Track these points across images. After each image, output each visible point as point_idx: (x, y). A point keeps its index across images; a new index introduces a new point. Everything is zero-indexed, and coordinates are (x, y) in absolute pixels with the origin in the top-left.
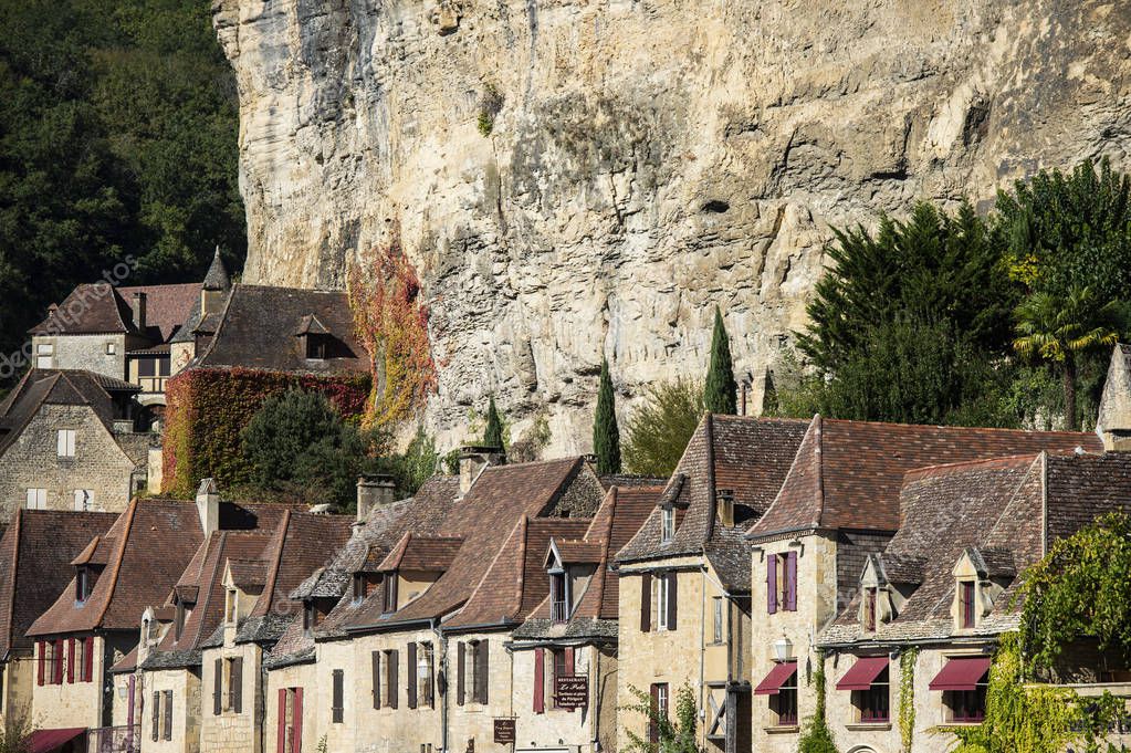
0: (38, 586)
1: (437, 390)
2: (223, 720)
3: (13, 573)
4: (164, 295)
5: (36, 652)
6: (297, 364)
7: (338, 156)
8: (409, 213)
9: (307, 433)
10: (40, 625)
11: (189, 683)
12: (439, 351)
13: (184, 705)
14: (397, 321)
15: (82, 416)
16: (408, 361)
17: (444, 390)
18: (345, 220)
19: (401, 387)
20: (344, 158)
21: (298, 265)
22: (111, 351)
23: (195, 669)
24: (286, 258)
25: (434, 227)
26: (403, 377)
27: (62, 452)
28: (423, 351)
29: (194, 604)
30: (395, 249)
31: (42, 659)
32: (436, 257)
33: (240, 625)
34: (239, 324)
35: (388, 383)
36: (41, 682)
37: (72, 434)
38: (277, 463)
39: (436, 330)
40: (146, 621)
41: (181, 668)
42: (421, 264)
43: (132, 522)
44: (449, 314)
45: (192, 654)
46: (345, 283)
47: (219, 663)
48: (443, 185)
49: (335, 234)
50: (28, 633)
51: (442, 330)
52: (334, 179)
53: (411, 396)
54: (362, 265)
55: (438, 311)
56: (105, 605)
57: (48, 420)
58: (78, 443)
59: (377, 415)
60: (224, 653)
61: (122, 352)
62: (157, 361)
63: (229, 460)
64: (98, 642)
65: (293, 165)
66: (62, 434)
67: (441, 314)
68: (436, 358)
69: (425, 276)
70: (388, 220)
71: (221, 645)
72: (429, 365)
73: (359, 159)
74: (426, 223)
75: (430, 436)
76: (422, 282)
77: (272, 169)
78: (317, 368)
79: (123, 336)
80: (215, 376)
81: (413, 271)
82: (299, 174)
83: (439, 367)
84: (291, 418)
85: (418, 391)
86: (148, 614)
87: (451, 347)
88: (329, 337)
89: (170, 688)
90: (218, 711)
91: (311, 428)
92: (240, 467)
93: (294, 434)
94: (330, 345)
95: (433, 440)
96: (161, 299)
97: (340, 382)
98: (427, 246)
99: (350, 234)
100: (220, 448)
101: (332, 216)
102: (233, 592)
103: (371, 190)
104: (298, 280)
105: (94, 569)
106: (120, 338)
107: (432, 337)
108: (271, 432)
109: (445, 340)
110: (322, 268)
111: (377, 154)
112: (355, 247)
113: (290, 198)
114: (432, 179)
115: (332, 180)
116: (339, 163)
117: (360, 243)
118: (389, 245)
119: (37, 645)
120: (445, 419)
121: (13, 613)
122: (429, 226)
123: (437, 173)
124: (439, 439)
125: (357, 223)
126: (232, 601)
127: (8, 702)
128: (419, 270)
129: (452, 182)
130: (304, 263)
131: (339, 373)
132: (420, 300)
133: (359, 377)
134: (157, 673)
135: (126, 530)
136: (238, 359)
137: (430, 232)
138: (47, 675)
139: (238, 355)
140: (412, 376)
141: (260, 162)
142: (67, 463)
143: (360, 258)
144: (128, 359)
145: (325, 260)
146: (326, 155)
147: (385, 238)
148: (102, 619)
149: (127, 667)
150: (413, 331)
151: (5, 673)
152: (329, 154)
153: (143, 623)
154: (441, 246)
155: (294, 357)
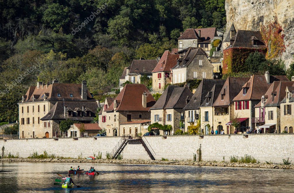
0: (233, 91)
1: (285, 51)
2: (286, 116)
3: (229, 89)
4: (203, 30)
5: (235, 104)
6: (252, 46)
7: (258, 3)
8: (280, 15)
9: (260, 61)
10: (235, 99)
11: (277, 109)
12: (286, 43)
13: (276, 113)
14: (275, 37)
15: (203, 57)
16: (277, 45)
17: (287, 51)
18: (259, 16)
19: (275, 51)
20: (259, 3)
21: (245, 25)
22: (194, 42)
23: (279, 107)
24: (242, 23)
25: (287, 18)
26: (276, 49)
27: (200, 64)
28: (282, 43)
29: (276, 95)
30: (276, 22)
31: (236, 105)
32: (287, 24)
33: (290, 99)
34: (240, 38)
35: (272, 50)
36: (236, 109)
37: (202, 61)
38: (254, 67)
39: (286, 39)
40: (263, 98)
41: (276, 106)
42: (283, 26)
43: (254, 79)
44: (290, 36)
45: (278, 104)
46: (260, 29)
47: (285, 106)
48: (289, 9)
49: (256, 18)
50: (233, 100)
51: (288, 39)
52: (256, 7)
53: (278, 53)
54: (265, 25)
55: (287, 35)
56: (251, 95)
57: (197, 58)
58: (203, 63)
59: (269, 56)
60: (286, 104)
61: (197, 43)
62: (204, 45)
63: (239, 66)
64: (250, 102)
65: (243, 4)
66: (200, 61)
67: (288, 36)
68: (286, 45)
69: (284, 28)
70: (274, 16)
71: (286, 102)
72: (284, 46)
73: (264, 3)
74: (285, 17)
75: (283, 61)
76: (283, 29)
77: (239, 5)
78: (256, 47)
79: (197, 39)
80: (236, 49)
81: (281, 27)
82: (245, 6)
83: (286, 46)
84: (256, 57)
85: (280, 52)
86: (263, 97)
87: (290, 43)
88: (258, 40)
89: (272, 110)
90: (285, 114)
91: (261, 60)
92: (241, 67)
93: (257, 61)
94: (259, 42)
95: (284, 61)
96: (203, 31)
97: (261, 50)
98: (285, 22)
99: (261, 19)
100: (237, 64)
101: (256, 15)
102: (288, 93)
103: (267, 10)
104: (246, 28)
105: (247, 88)
106: (196, 40)
107: (285, 40)
108: (252, 61)
109: (288, 41)
110: (253, 26)
111: (269, 2)
112: (263, 21)
113: (243, 11)
114: (287, 8)
115: (256, 8)
116: (258, 4)
117: (264, 21)
118: (274, 22)
119: (235, 102)
120: (287, 57)
121: (230, 96)
122: (286, 18)
123: (287, 7)
124: (285, 61)
125: (262, 17)
126: (287, 94)
127: (230, 113)
128: (283, 27)
129: (291, 9)
130: (247, 24)
131: (260, 48)
132: (282, 33)
133: (264, 49)
134: (269, 108)
135: (253, 81)
136: (240, 45)
137: (286, 19)
138: (237, 108)
139: (240, 44)
140: (278, 48)
141: (236, 4)
142: (201, 66)
143: (264, 24)
144: (198, 44)
145: (254, 24)
146: (254, 2)
147: (273, 20)
148: (251, 98)
149: (259, 106)
150: (280, 39)
151: (229, 108)
152: (255, 2)
153: (262, 98)
154: (289, 22)
155: (251, 45)
